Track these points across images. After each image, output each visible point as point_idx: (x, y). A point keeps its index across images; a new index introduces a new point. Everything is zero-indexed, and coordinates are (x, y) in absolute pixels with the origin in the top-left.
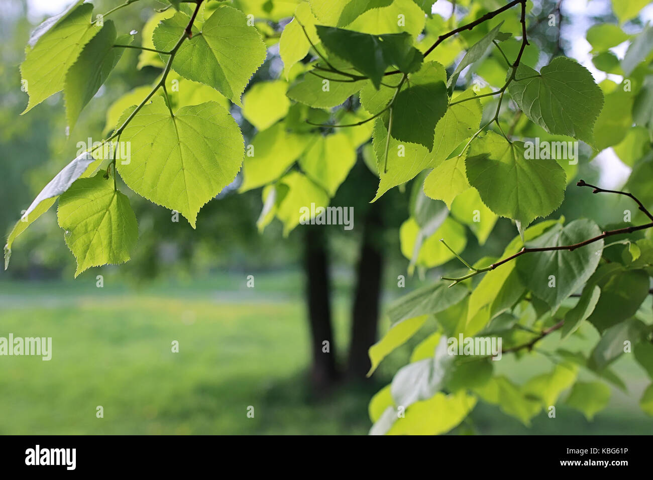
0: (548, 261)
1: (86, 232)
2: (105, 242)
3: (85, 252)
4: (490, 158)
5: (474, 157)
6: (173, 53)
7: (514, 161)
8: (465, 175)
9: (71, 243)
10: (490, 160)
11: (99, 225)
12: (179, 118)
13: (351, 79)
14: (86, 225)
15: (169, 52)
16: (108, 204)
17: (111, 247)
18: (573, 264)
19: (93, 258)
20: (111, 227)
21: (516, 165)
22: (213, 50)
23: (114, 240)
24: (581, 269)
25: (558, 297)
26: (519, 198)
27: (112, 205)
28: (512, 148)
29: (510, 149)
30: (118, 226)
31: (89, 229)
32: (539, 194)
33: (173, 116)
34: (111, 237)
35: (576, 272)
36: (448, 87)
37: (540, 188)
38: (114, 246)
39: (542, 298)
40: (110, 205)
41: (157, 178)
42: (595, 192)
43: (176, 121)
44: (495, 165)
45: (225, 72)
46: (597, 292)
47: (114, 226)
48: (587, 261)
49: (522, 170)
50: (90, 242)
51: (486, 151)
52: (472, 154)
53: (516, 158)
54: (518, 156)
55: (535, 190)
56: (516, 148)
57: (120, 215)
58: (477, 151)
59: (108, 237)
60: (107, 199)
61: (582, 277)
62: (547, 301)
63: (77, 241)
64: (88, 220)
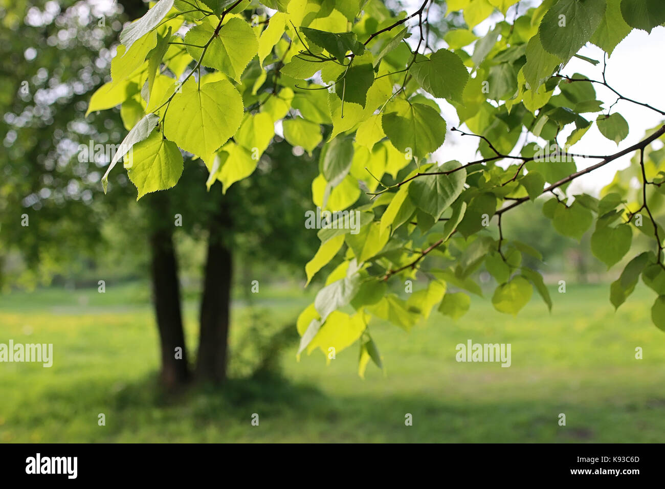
0: (430, 189)
1: (143, 170)
2: (157, 176)
3: (144, 183)
4: (398, 115)
5: (388, 114)
6: (206, 47)
7: (413, 117)
8: (381, 127)
9: (133, 178)
10: (397, 117)
11: (152, 164)
12: (203, 91)
13: (321, 60)
14: (143, 165)
15: (203, 46)
16: (158, 150)
17: (161, 178)
18: (447, 189)
19: (149, 187)
20: (161, 165)
21: (414, 119)
22: (225, 46)
23: (164, 173)
24: (453, 191)
25: (438, 211)
26: (416, 141)
27: (161, 150)
28: (412, 108)
29: (410, 108)
30: (166, 163)
31: (145, 167)
32: (429, 138)
33: (199, 90)
34: (161, 172)
35: (449, 193)
36: (374, 67)
37: (429, 134)
38: (163, 177)
39: (428, 213)
40: (159, 150)
41: (186, 132)
42: (462, 135)
43: (201, 93)
44: (401, 119)
45: (232, 61)
46: (464, 206)
47: (163, 164)
48: (456, 186)
49: (418, 122)
50: (147, 176)
51: (395, 110)
52: (387, 113)
53: (414, 115)
54: (415, 113)
55: (427, 135)
56: (415, 109)
57: (167, 157)
58: (390, 110)
59: (159, 171)
60: (157, 146)
61: (453, 196)
62: (431, 214)
63: (138, 176)
64: (144, 161)
